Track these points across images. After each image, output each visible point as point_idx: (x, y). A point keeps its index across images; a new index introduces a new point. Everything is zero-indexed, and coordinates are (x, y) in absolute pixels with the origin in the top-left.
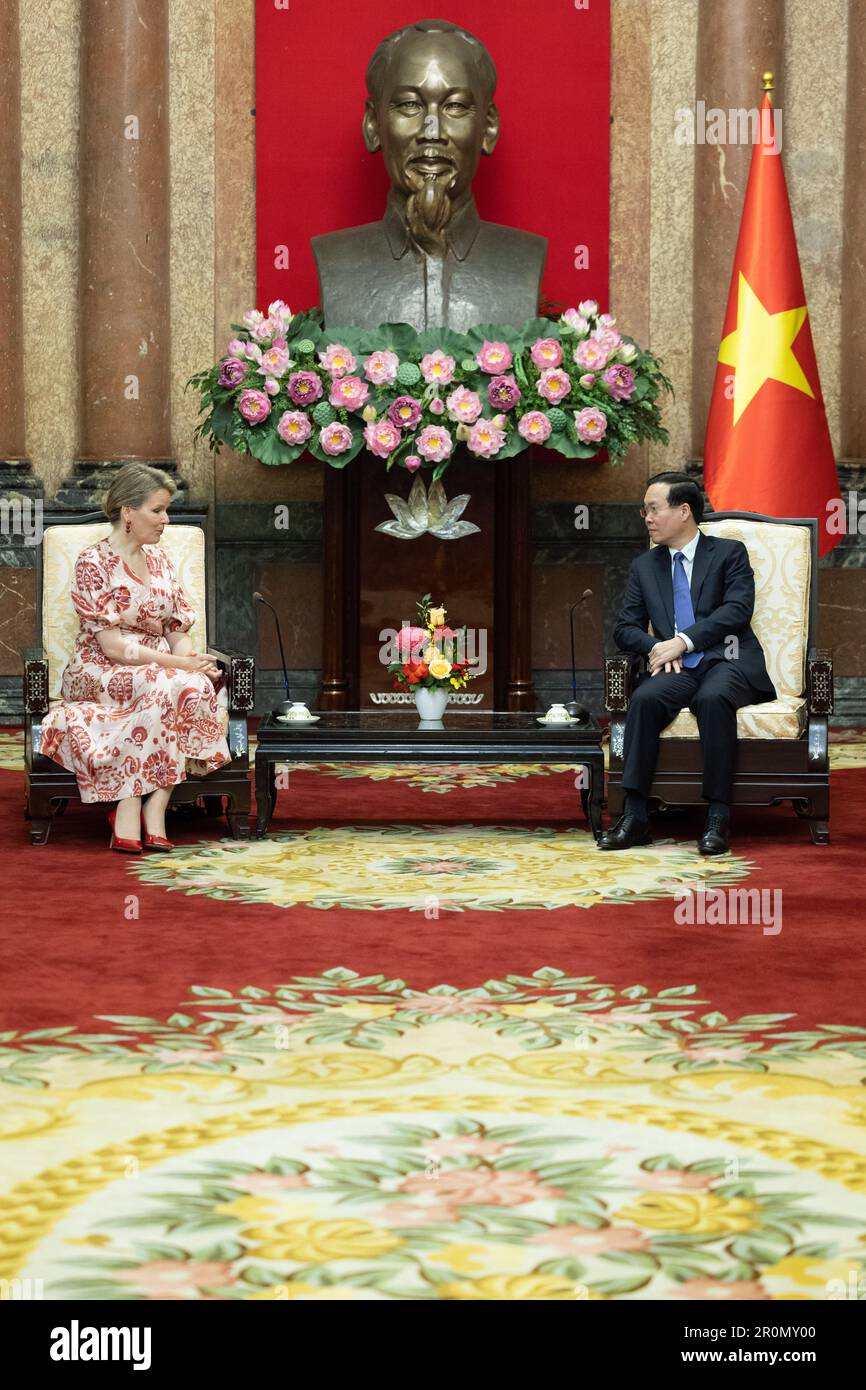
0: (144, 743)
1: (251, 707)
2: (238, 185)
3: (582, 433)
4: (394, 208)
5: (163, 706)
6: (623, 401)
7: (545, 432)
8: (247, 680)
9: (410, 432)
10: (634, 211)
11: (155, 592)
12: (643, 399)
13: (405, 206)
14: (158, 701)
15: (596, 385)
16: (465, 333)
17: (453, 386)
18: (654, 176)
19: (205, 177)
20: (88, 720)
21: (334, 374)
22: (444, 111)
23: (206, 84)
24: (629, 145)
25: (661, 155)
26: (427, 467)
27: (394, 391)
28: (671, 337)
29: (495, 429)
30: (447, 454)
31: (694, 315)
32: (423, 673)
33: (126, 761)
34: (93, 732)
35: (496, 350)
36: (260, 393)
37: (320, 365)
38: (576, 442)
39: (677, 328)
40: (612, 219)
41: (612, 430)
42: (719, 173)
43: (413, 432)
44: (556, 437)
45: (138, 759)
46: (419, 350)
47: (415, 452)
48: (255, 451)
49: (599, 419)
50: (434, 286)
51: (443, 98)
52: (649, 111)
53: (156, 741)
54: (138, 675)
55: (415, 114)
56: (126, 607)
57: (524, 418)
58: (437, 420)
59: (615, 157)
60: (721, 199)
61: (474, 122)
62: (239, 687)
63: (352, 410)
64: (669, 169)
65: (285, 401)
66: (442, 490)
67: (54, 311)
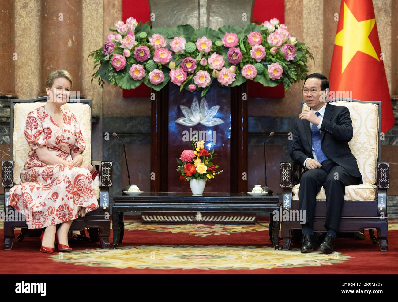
0: (57, 200)
1: (111, 185)
3: (271, 75)
5: (66, 182)
6: (291, 61)
7: (254, 74)
8: (109, 172)
9: (191, 74)
11: (65, 131)
12: (300, 60)
14: (64, 180)
15: (277, 52)
16: (217, 30)
17: (211, 53)
20: (32, 190)
21: (156, 47)
26: (199, 90)
27: (184, 55)
28: (313, 40)
29: (231, 72)
30: (208, 84)
31: (324, 30)
32: (194, 171)
33: (49, 209)
34: (34, 195)
35: (231, 37)
36: (121, 56)
37: (149, 44)
38: (268, 79)
39: (316, 36)
41: (285, 74)
43: (192, 74)
44: (259, 76)
45: (54, 207)
46: (196, 37)
47: (194, 83)
48: (119, 82)
49: (279, 68)
50: (203, 11)
53: (63, 199)
54: (56, 169)
56: (50, 137)
57: (244, 67)
58: (203, 68)
62: (105, 176)
63: (164, 64)
65: (133, 60)
66: (206, 103)
67: (29, 27)
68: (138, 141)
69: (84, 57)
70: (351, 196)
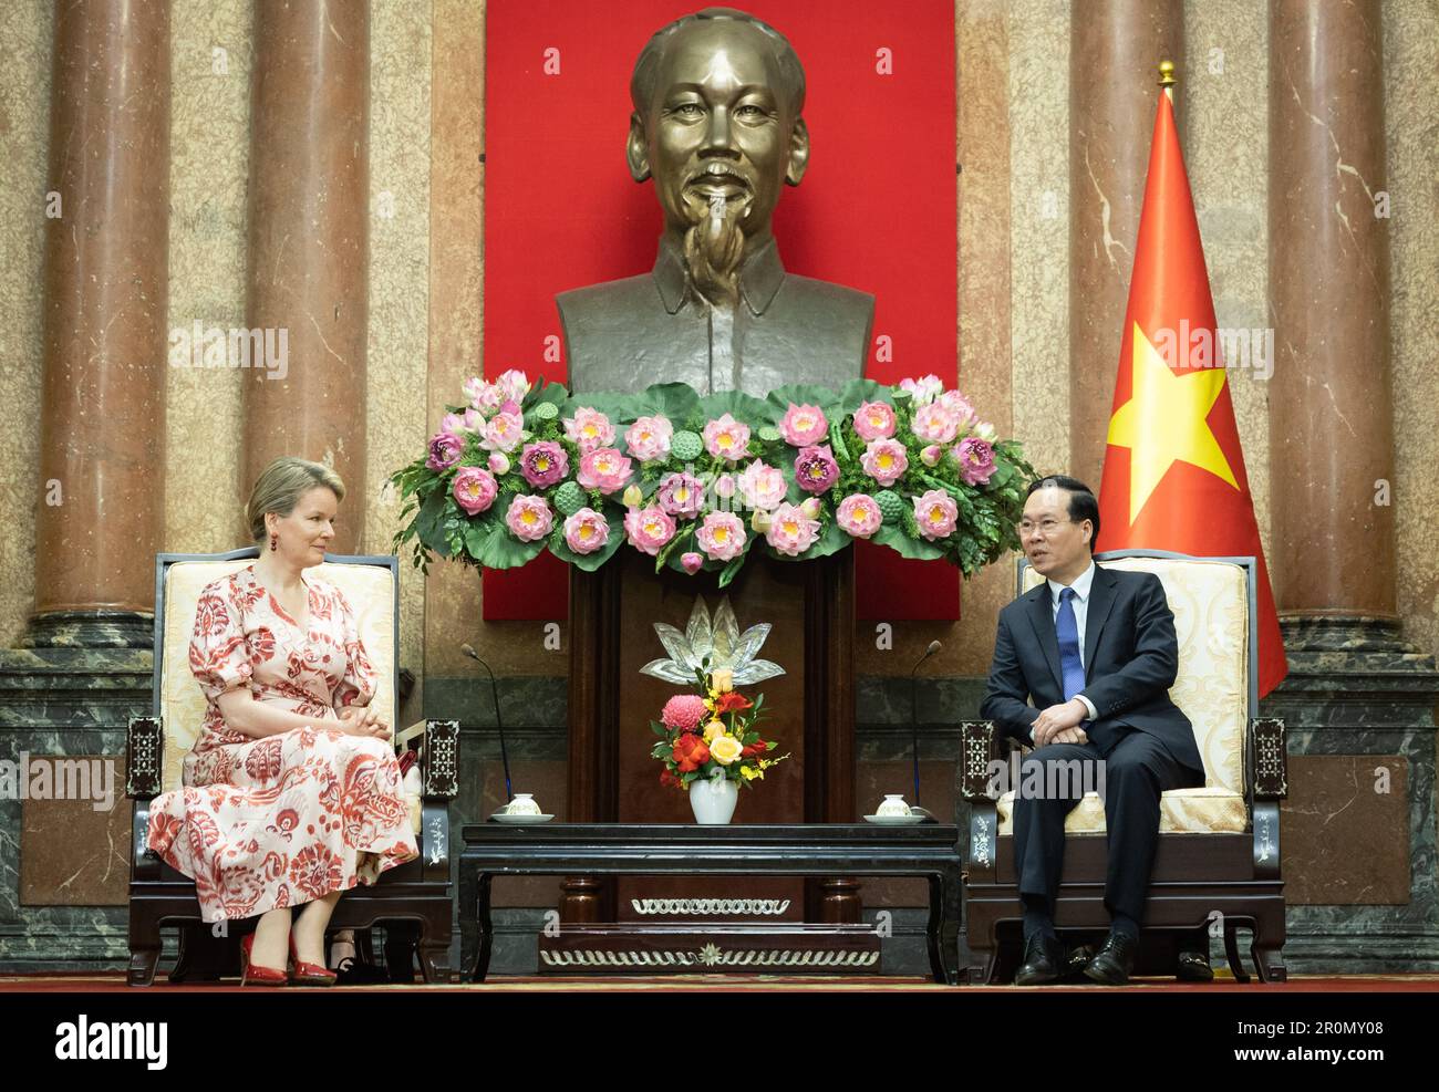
0: (294, 832)
1: (454, 792)
2: (461, 253)
3: (924, 527)
4: (668, 251)
5: (322, 779)
6: (979, 486)
7: (873, 520)
8: (449, 752)
9: (688, 522)
10: (989, 287)
11: (315, 637)
12: (1007, 485)
13: (681, 245)
14: (315, 773)
15: (941, 455)
16: (764, 398)
17: (746, 462)
18: (1016, 240)
19: (416, 240)
20: (217, 804)
21: (584, 445)
22: (735, 118)
23: (420, 119)
24: (984, 203)
25: (1025, 213)
26: (714, 567)
27: (666, 468)
28: (1041, 450)
29: (804, 517)
30: (739, 550)
31: (1073, 423)
32: (703, 756)
33: (268, 859)
34: (222, 820)
35: (806, 415)
36: (482, 471)
37: (565, 436)
38: (915, 535)
39: (1049, 442)
40: (962, 299)
41: (964, 525)
42: (1102, 228)
43: (692, 521)
44: (887, 530)
45: (285, 855)
46: (701, 417)
47: (696, 549)
48: (475, 549)
49: (946, 507)
50: (723, 348)
51: (734, 101)
52: (1007, 157)
53: (311, 830)
54: (289, 742)
55: (695, 122)
56: (269, 656)
57: (844, 503)
58: (724, 505)
59: (963, 217)
60: (1105, 264)
61: (775, 131)
62: (437, 763)
63: (608, 493)
64: (1035, 231)
65: (517, 482)
66: (733, 617)
67: (209, 417)
68: (529, 751)
69: (369, 502)
70: (1172, 820)
